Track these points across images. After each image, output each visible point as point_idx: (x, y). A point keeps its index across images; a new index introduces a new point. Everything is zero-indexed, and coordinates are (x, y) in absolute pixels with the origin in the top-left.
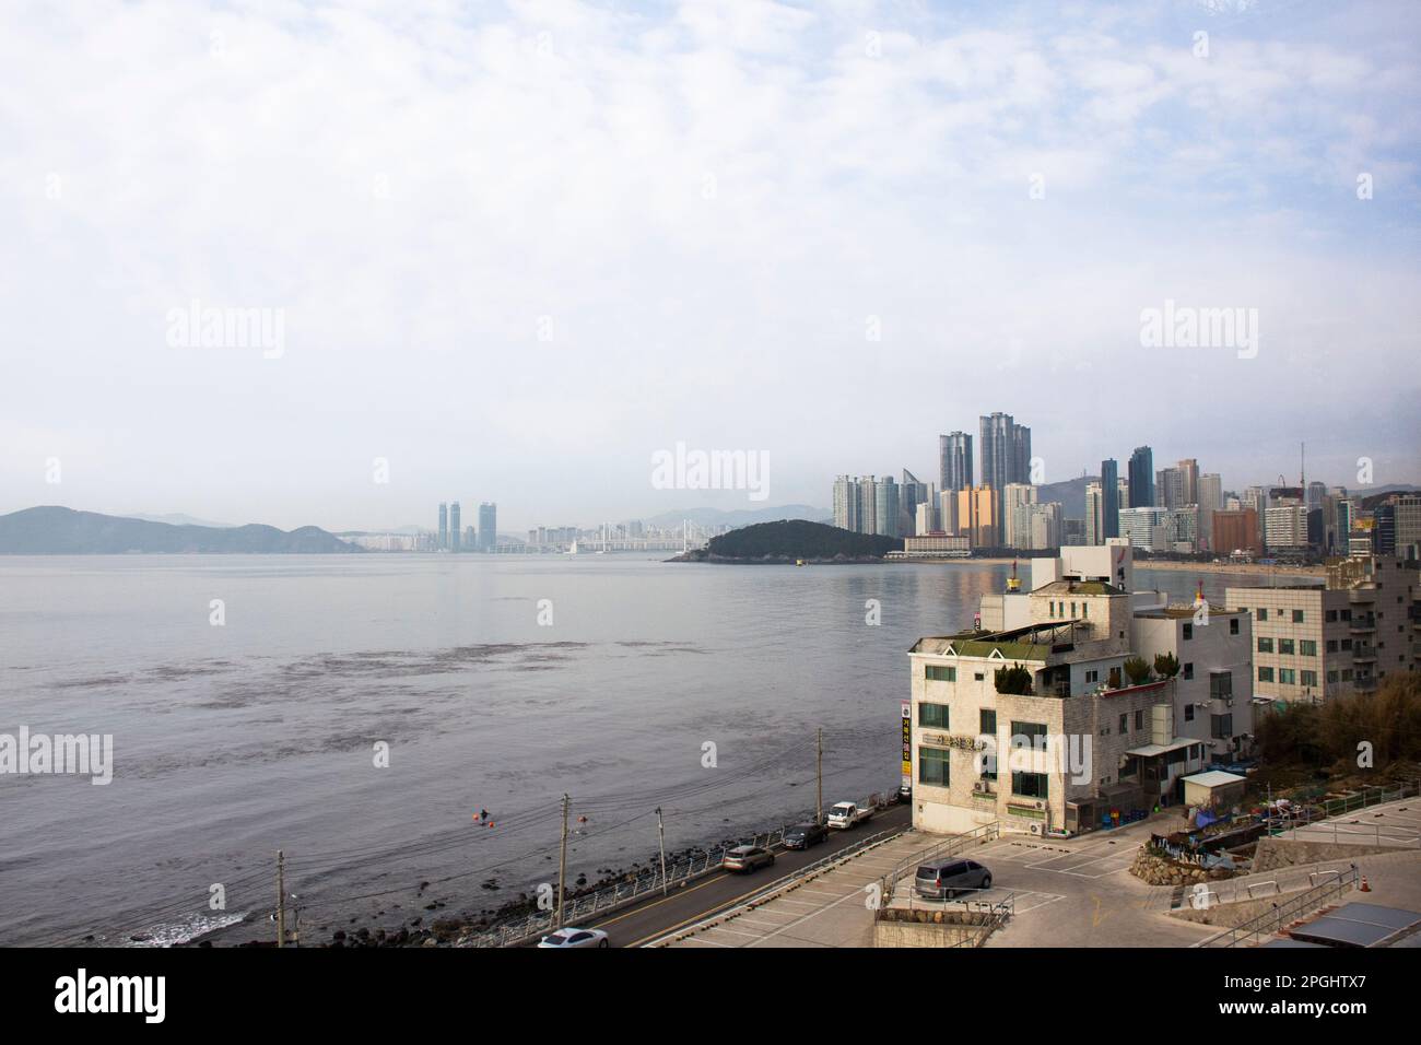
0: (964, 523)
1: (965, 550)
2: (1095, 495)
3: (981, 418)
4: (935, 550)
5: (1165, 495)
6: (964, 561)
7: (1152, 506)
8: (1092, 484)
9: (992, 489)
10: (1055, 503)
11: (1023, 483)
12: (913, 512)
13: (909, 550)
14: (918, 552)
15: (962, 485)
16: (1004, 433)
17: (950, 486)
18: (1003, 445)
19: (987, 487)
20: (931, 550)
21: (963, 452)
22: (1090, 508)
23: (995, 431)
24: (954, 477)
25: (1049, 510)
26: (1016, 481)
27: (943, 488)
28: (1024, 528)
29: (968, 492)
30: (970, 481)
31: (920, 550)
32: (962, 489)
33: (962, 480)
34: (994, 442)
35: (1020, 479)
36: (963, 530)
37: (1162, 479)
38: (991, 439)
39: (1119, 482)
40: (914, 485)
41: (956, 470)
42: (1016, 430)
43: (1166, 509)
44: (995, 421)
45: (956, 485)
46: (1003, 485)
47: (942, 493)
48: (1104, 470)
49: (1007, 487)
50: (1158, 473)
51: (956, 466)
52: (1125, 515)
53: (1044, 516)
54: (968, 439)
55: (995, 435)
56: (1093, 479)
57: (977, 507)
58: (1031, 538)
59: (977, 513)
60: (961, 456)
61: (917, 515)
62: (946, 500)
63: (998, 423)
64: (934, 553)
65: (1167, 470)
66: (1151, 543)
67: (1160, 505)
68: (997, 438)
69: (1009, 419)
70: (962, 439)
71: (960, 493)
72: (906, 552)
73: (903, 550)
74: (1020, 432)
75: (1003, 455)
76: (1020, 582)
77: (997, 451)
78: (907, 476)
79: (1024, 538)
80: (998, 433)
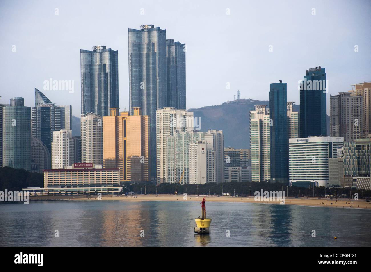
0: (109, 153)
1: (115, 185)
2: (261, 122)
3: (130, 30)
4: (81, 186)
5: (340, 123)
6: (114, 198)
7: (325, 135)
8: (258, 110)
9: (141, 114)
10: (215, 131)
11: (177, 107)
12: (47, 141)
13: (49, 186)
14: (60, 189)
15: (106, 109)
16: (156, 50)
17: (92, 110)
18: (154, 63)
19: (136, 112)
20: (75, 186)
21: (108, 71)
22: (255, 138)
23: (145, 47)
24: (97, 99)
25: (209, 138)
26: (169, 105)
27: (84, 112)
28: (179, 159)
29: (114, 118)
30: (115, 104)
31: (63, 186)
32: (106, 114)
33: (106, 103)
34: (144, 59)
35: (173, 102)
36: (109, 161)
37: (337, 105)
38: (140, 56)
39: (288, 106)
40: (48, 109)
41: (100, 91)
42: (170, 46)
43: (342, 139)
44: (145, 35)
45: (99, 109)
46: (155, 111)
47: (83, 119)
48: (272, 93)
49: (159, 112)
50: (332, 98)
51: (100, 87)
52: (295, 145)
53: (204, 146)
54: (114, 55)
55: (145, 52)
56: (259, 104)
57: (125, 135)
58: (187, 170)
59: (125, 142)
60: (106, 74)
61: (53, 144)
62: (88, 127)
63: (149, 37)
64: (78, 188)
65: (342, 95)
66: (326, 177)
67: (334, 134)
68: (148, 55)
69: (162, 33)
70: (107, 55)
71: (105, 118)
72: (46, 188)
73: (42, 186)
74: (174, 47)
75: (154, 75)
76: (209, 223)
77: (148, 69)
78: (40, 98)
79: (179, 172)
80: (148, 49)
